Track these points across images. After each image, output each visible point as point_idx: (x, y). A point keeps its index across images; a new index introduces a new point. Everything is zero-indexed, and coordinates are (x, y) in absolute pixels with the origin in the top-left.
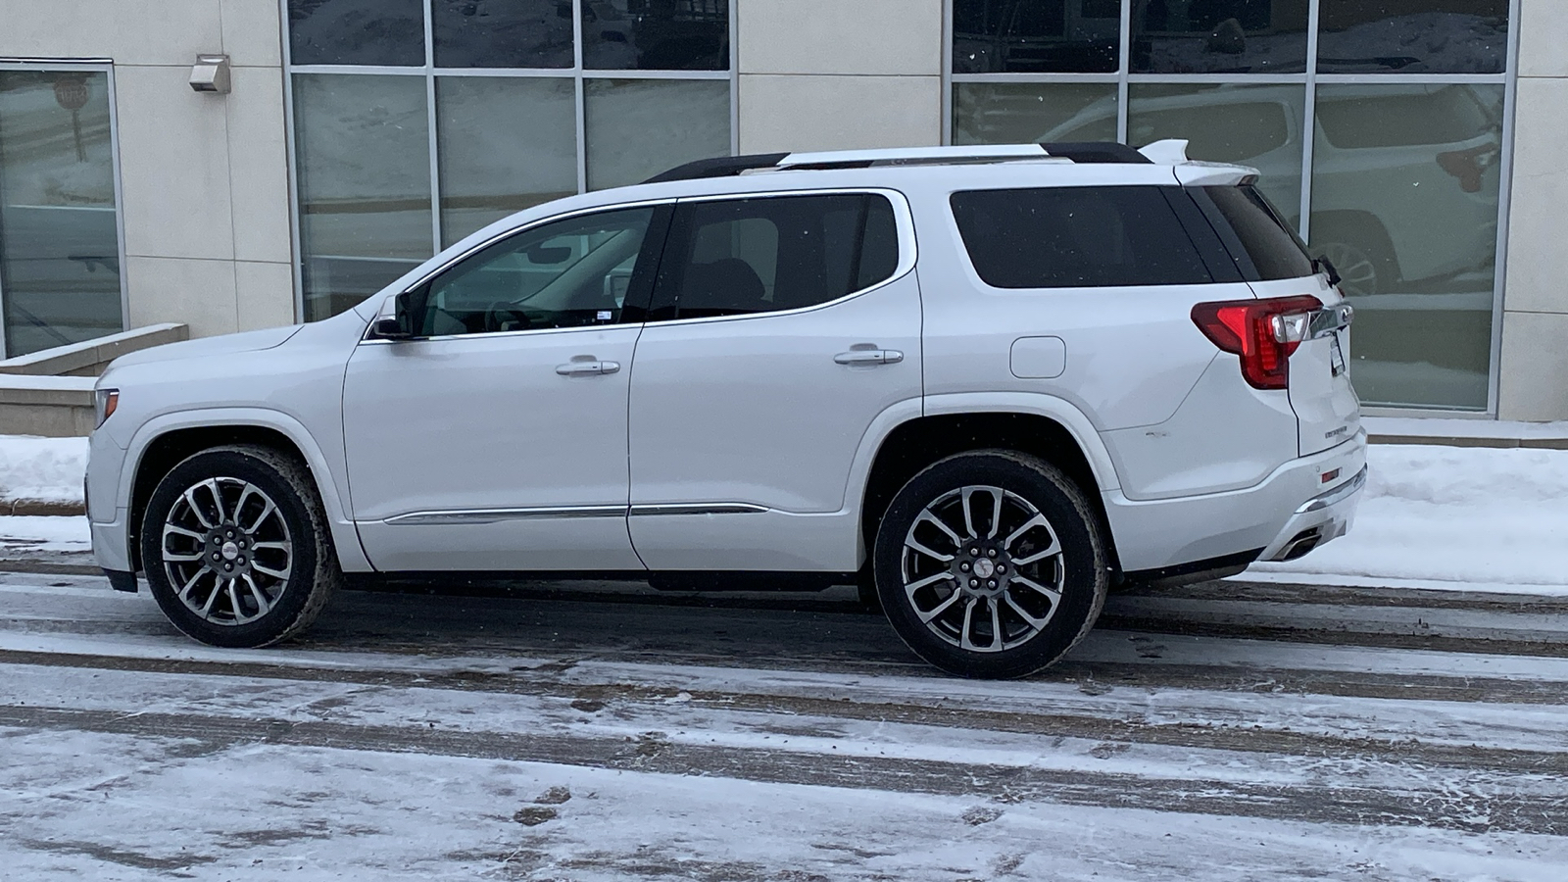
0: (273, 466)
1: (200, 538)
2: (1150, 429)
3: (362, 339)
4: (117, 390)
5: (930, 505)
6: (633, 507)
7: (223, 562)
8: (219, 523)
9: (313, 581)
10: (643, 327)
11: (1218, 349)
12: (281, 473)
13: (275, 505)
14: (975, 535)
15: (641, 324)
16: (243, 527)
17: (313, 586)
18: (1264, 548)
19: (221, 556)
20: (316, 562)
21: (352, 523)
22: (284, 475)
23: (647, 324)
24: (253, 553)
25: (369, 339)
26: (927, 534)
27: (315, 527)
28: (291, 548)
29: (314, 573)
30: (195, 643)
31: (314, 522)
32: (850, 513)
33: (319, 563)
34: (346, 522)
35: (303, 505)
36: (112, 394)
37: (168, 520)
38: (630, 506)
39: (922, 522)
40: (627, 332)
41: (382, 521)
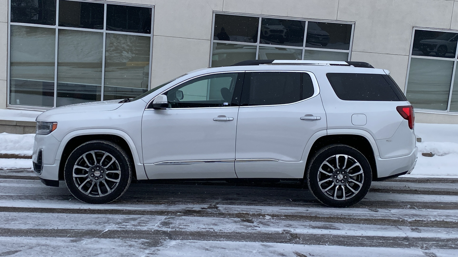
0: (115, 147)
1: (87, 170)
2: (387, 140)
3: (145, 108)
4: (57, 122)
5: (327, 160)
6: (236, 160)
7: (95, 177)
8: (94, 165)
9: (128, 182)
10: (239, 108)
11: (403, 118)
12: (118, 149)
13: (115, 159)
14: (339, 168)
15: (238, 107)
16: (103, 166)
17: (127, 184)
18: (408, 171)
19: (94, 175)
20: (129, 177)
21: (143, 165)
22: (118, 150)
23: (240, 107)
24: (106, 174)
25: (147, 108)
26: (325, 167)
27: (129, 166)
28: (120, 173)
29: (128, 180)
30: (83, 203)
31: (129, 164)
32: (303, 162)
33: (130, 177)
34: (140, 164)
35: (125, 159)
36: (54, 123)
37: (75, 164)
38: (235, 160)
39: (324, 164)
40: (235, 109)
41: (153, 164)
